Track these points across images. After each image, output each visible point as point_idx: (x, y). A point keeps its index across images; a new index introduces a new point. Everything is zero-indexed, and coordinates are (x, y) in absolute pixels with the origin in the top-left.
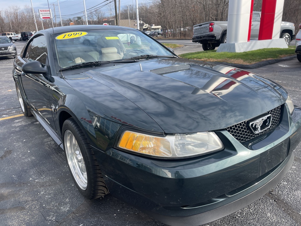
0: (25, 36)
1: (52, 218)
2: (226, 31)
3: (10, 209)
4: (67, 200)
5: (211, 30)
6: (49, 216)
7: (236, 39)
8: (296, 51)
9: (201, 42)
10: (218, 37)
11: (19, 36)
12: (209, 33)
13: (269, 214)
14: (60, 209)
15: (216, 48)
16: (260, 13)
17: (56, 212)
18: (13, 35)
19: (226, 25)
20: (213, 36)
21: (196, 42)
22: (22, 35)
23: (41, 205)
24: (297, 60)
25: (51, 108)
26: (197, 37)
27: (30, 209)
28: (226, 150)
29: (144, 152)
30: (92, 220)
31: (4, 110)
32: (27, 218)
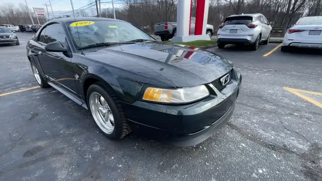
0: (23, 28)
1: (89, 156)
2: (176, 28)
3: (50, 155)
4: (97, 142)
5: (166, 27)
6: (86, 155)
7: (182, 34)
8: (217, 42)
9: (160, 35)
10: (171, 32)
11: (17, 28)
12: (165, 30)
13: (228, 133)
14: (93, 150)
15: (170, 40)
16: (195, 18)
17: (90, 152)
18: (11, 27)
19: (176, 25)
20: (168, 32)
21: (157, 35)
22: (20, 27)
23: (77, 149)
24: (218, 47)
25: (75, 78)
26: (158, 32)
27: (68, 153)
28: (211, 96)
29: (162, 101)
30: (120, 153)
31: (20, 84)
32: (68, 160)
